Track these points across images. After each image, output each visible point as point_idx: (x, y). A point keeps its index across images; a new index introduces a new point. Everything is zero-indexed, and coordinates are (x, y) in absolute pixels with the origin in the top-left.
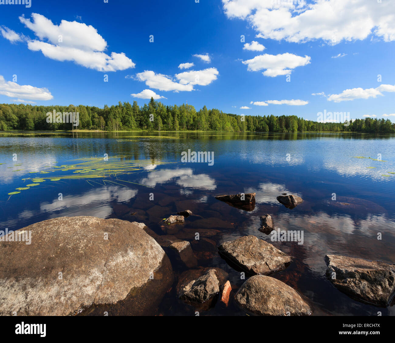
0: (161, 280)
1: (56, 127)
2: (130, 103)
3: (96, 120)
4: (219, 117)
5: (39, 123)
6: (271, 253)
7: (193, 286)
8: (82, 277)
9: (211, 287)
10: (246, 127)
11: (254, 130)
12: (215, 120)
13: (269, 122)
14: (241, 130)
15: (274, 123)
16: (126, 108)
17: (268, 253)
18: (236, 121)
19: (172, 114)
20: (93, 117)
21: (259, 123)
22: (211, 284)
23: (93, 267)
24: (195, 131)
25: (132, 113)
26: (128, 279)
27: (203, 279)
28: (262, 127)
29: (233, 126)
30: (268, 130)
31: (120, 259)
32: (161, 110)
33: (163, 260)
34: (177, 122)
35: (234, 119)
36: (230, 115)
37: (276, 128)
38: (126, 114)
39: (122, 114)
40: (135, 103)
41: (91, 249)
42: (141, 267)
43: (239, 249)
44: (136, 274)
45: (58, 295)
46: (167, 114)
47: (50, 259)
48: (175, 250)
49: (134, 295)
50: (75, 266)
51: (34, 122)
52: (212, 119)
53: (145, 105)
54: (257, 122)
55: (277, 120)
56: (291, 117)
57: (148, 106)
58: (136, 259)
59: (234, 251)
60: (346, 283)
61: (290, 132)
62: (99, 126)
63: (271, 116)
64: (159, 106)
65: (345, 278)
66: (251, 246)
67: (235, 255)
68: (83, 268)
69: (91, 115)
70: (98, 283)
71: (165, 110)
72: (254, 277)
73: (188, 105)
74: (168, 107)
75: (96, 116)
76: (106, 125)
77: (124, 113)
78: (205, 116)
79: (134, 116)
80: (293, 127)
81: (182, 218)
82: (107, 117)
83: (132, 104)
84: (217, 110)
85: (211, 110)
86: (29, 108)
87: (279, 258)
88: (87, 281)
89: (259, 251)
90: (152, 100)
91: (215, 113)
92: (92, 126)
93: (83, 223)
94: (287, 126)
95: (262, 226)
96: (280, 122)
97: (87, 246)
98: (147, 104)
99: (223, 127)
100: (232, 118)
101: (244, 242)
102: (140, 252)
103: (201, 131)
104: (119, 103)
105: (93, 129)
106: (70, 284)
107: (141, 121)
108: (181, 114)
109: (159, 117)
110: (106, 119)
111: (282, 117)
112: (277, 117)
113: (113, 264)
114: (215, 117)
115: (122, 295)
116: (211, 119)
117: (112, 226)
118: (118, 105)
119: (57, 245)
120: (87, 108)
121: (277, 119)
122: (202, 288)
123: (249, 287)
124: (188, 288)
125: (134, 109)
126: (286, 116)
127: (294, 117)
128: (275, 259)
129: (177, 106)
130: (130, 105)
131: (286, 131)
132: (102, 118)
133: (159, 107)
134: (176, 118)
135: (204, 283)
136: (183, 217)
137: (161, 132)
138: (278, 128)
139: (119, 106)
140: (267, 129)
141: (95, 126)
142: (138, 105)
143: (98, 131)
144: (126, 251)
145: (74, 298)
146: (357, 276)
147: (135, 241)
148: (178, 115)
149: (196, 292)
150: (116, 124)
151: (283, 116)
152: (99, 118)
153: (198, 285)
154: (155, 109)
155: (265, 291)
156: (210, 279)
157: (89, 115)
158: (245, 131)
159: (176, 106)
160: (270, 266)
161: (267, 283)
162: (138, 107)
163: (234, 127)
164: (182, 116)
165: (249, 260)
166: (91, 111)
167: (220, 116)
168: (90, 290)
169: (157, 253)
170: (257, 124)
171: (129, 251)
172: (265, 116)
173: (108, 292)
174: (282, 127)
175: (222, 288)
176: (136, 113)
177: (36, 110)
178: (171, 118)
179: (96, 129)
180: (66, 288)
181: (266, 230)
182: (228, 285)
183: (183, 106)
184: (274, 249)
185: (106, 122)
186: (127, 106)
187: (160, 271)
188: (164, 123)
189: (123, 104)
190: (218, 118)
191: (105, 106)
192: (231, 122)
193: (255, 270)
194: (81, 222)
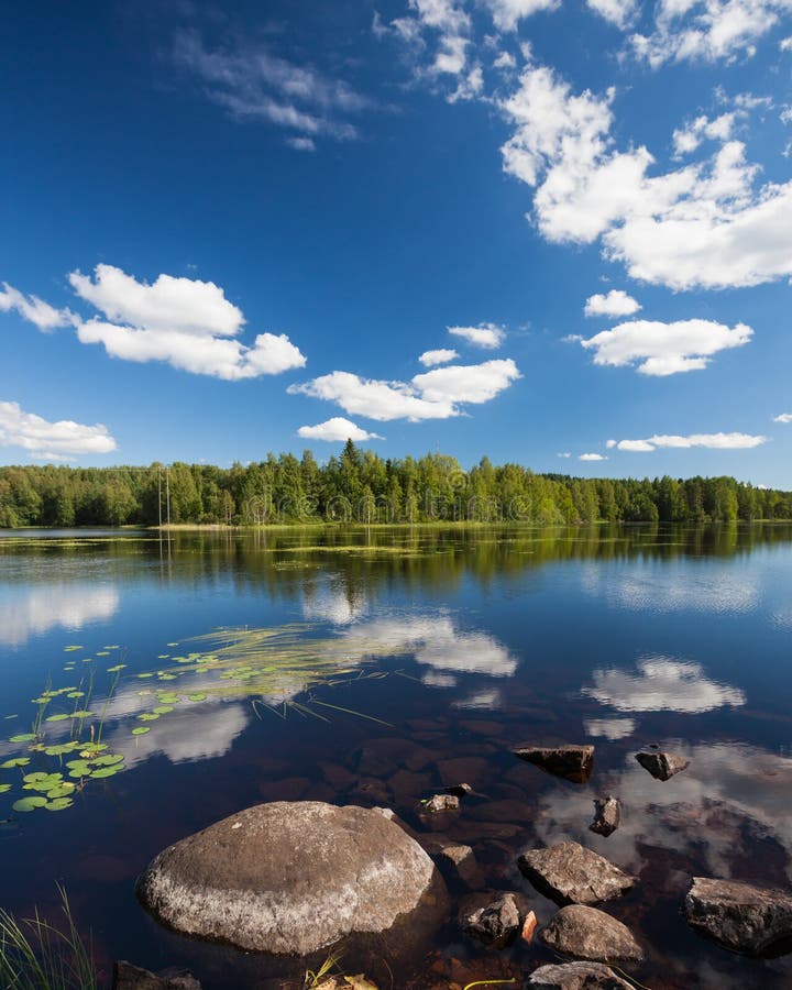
0: (435, 906)
1: (122, 518)
2: (294, 456)
3: (214, 499)
4: (524, 485)
5: (84, 509)
6: (601, 871)
7: (482, 915)
8: (334, 895)
9: (507, 918)
10: (595, 511)
11: (617, 517)
12: (512, 492)
13: (658, 495)
14: (584, 516)
15: (673, 498)
16: (287, 468)
17: (596, 871)
18: (569, 494)
19: (399, 480)
20: (207, 492)
21: (631, 498)
22: (508, 913)
23: (344, 883)
24: (460, 525)
25: (300, 480)
26: (390, 901)
27: (496, 906)
28: (641, 509)
29: (561, 508)
30: (657, 515)
31: (375, 873)
32: (373, 471)
33: (433, 875)
34: (414, 501)
35: (564, 487)
36: (552, 477)
37: (679, 510)
38: (285, 482)
39: (274, 483)
40: (307, 455)
41: (336, 855)
42: (405, 886)
43: (551, 864)
44: (400, 895)
45: (311, 915)
46: (387, 479)
47: (287, 868)
48: (449, 860)
49: (402, 923)
50: (323, 879)
51: (75, 506)
52: (506, 492)
53: (333, 460)
54: (627, 496)
55: (679, 490)
56: (719, 480)
57: (339, 460)
58: (396, 873)
59: (543, 867)
60: (704, 920)
61: (717, 521)
62: (219, 515)
63: (664, 478)
64: (367, 459)
65: (705, 914)
66: (570, 860)
67: (544, 873)
68: (333, 883)
69: (201, 487)
70: (354, 904)
71: (382, 468)
72: (570, 908)
73: (441, 455)
74: (389, 462)
75: (215, 489)
76: (238, 510)
77: (281, 481)
78: (487, 482)
79: (304, 486)
80: (724, 508)
81: (454, 801)
82: (239, 491)
83: (300, 459)
84: (517, 467)
85: (502, 466)
86: (64, 473)
87: (613, 880)
88: (341, 901)
89: (582, 868)
90: (350, 444)
91: (511, 475)
92: (202, 515)
93: (313, 814)
94: (709, 506)
95: (596, 820)
96: (689, 494)
97: (330, 851)
98: (338, 454)
99: (533, 511)
100: (557, 485)
101: (560, 853)
102: (401, 864)
103: (478, 525)
104: (269, 455)
105: (205, 521)
106: (323, 903)
107: (322, 499)
108: (423, 479)
109: (368, 488)
110: (238, 496)
111: (695, 480)
112: (680, 481)
113: (367, 878)
114: (513, 485)
115: (387, 922)
116: (502, 490)
117: (353, 820)
118: (266, 460)
119: (292, 849)
120: (193, 470)
121: (679, 486)
122: (496, 919)
123: (560, 920)
124: (474, 919)
125: (305, 471)
126: (704, 478)
127: (727, 482)
128: (607, 881)
129: (413, 459)
130: (294, 460)
131: (705, 518)
132: (228, 496)
133: (368, 462)
134: (411, 489)
135: (498, 912)
136: (456, 799)
137: (373, 526)
138: (684, 512)
139: (269, 464)
140: (655, 514)
141: (211, 514)
142: (314, 460)
143: (216, 527)
144: (381, 861)
145: (330, 921)
146: (722, 912)
147: (392, 846)
148: (416, 482)
149: (487, 924)
150: (261, 510)
151: (697, 480)
152: (223, 495)
153: (488, 915)
154: (357, 469)
155: (581, 927)
156: (505, 908)
157: (197, 487)
158: (595, 522)
159: (409, 458)
160: (598, 893)
161: (586, 916)
162: (314, 464)
163: (564, 509)
164: (427, 484)
165: (565, 881)
166: (201, 478)
167: (526, 481)
168: (346, 913)
169: (423, 864)
170: (627, 500)
171: (385, 861)
172: (646, 480)
173: (368, 916)
174: (694, 509)
175: (522, 920)
176: (310, 479)
177: (79, 480)
178: (398, 490)
179: (213, 522)
180: (318, 908)
181: (603, 829)
182: (531, 917)
183: (430, 457)
184: (607, 866)
185: (238, 505)
186: (288, 462)
187: (430, 891)
188: (379, 503)
189: (278, 458)
190: (522, 487)
191: (234, 465)
192: (556, 497)
193: (573, 897)
194: (310, 812)
